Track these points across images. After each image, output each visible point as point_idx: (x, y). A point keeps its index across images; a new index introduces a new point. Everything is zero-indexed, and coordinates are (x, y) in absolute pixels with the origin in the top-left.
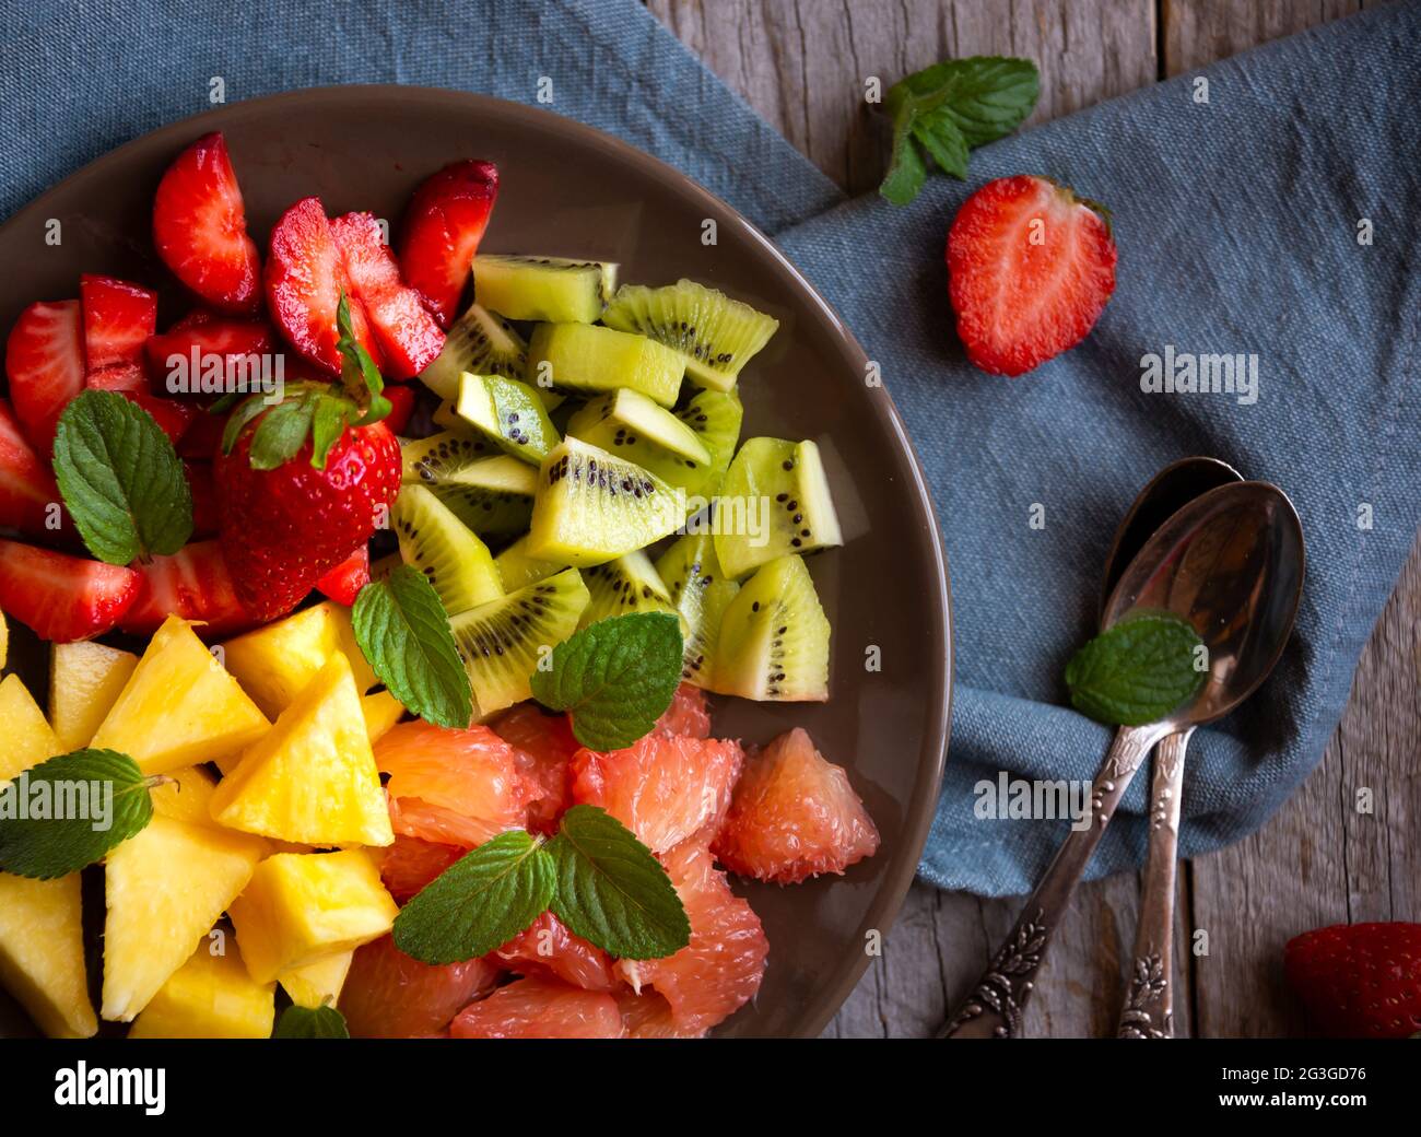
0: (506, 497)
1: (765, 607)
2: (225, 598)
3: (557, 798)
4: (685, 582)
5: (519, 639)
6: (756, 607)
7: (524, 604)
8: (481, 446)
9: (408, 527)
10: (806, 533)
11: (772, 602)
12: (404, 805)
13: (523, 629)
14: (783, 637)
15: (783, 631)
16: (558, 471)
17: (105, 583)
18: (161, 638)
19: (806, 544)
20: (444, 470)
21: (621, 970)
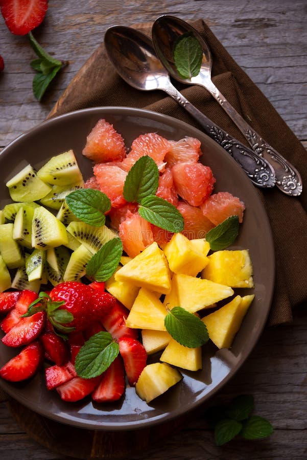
0: (57, 255)
1: (54, 176)
2: (116, 315)
3: (128, 207)
4: (58, 200)
5: (91, 235)
6: (55, 179)
7: (82, 238)
8: (47, 268)
9: (76, 277)
10: (30, 174)
11: (51, 175)
12: (146, 244)
13: (88, 235)
14: (59, 168)
15: (57, 169)
16: (42, 245)
17: (125, 347)
18: (132, 326)
19: (33, 173)
20: (57, 274)
21: (162, 170)
